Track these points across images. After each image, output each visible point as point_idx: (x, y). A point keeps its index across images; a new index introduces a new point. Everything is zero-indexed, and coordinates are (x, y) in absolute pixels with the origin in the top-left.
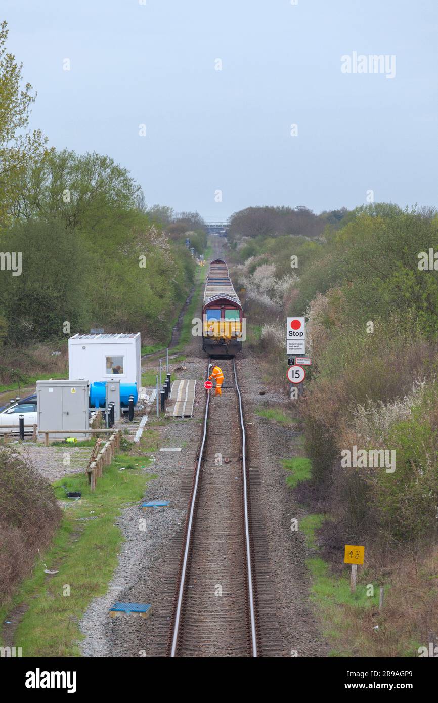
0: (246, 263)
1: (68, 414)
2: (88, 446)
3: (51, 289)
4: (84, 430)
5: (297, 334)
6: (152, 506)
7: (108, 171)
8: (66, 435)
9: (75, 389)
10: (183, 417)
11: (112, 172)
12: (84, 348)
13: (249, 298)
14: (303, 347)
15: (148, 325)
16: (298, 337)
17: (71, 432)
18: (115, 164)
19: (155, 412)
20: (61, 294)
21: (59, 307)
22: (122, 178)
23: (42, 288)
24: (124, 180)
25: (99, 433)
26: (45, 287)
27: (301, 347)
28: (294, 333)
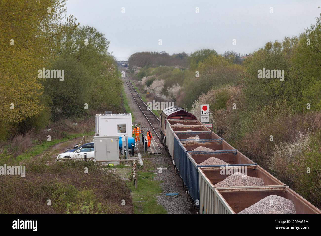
0: (142, 80)
1: (109, 152)
2: (120, 168)
3: (70, 93)
4: (117, 160)
5: (206, 113)
6: (171, 195)
7: (94, 34)
8: (109, 162)
9: (112, 140)
10: (157, 153)
11: (96, 35)
12: (107, 121)
13: (156, 97)
14: (208, 119)
15: (116, 110)
16: (206, 114)
17: (112, 161)
18: (97, 31)
19: (144, 151)
20: (75, 95)
21: (74, 102)
22: (101, 38)
23: (66, 92)
24: (102, 39)
25: (123, 161)
26: (67, 92)
27: (207, 119)
28: (204, 112)
